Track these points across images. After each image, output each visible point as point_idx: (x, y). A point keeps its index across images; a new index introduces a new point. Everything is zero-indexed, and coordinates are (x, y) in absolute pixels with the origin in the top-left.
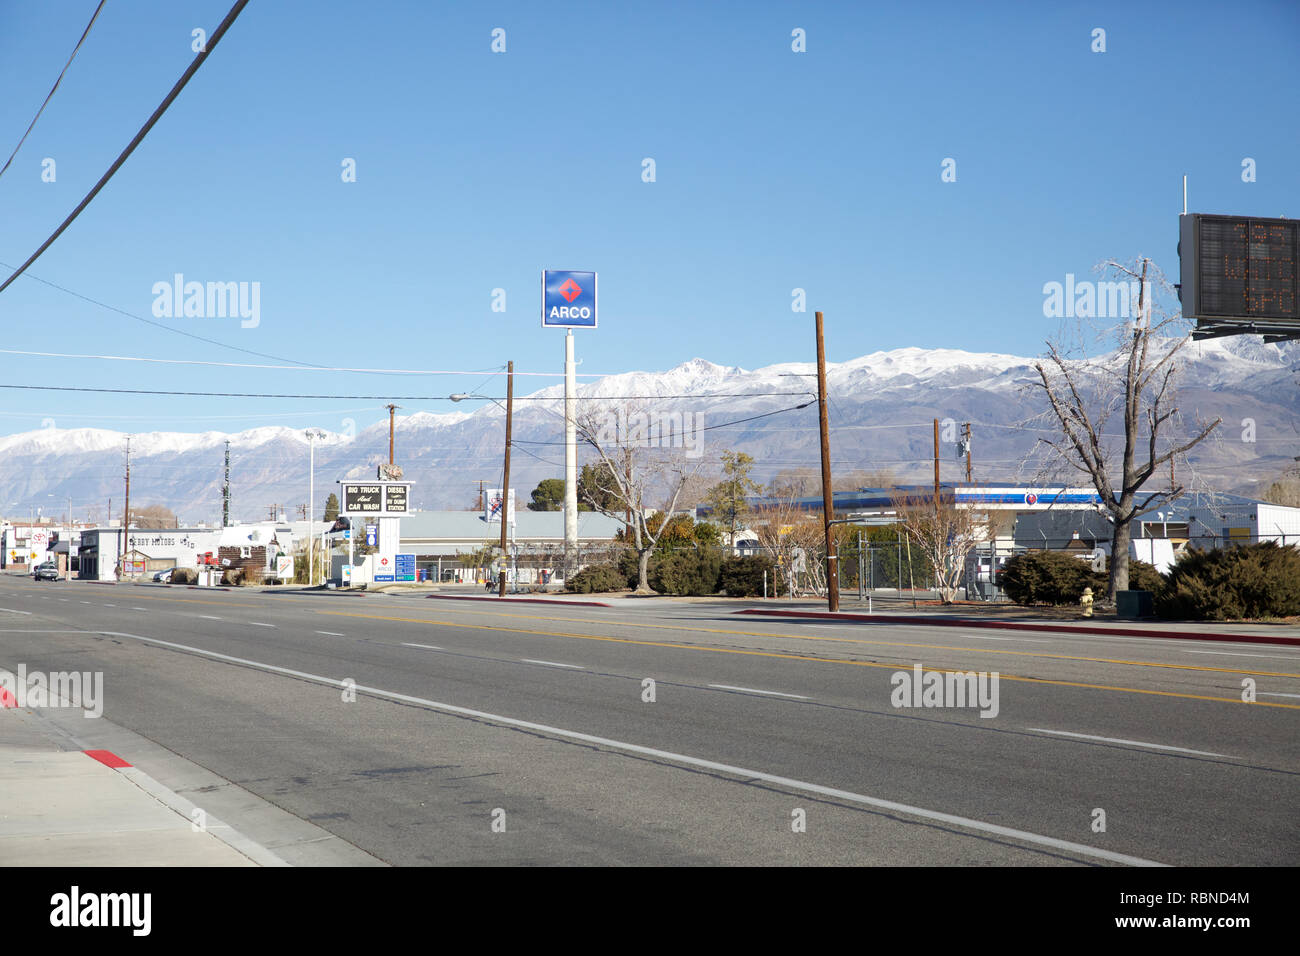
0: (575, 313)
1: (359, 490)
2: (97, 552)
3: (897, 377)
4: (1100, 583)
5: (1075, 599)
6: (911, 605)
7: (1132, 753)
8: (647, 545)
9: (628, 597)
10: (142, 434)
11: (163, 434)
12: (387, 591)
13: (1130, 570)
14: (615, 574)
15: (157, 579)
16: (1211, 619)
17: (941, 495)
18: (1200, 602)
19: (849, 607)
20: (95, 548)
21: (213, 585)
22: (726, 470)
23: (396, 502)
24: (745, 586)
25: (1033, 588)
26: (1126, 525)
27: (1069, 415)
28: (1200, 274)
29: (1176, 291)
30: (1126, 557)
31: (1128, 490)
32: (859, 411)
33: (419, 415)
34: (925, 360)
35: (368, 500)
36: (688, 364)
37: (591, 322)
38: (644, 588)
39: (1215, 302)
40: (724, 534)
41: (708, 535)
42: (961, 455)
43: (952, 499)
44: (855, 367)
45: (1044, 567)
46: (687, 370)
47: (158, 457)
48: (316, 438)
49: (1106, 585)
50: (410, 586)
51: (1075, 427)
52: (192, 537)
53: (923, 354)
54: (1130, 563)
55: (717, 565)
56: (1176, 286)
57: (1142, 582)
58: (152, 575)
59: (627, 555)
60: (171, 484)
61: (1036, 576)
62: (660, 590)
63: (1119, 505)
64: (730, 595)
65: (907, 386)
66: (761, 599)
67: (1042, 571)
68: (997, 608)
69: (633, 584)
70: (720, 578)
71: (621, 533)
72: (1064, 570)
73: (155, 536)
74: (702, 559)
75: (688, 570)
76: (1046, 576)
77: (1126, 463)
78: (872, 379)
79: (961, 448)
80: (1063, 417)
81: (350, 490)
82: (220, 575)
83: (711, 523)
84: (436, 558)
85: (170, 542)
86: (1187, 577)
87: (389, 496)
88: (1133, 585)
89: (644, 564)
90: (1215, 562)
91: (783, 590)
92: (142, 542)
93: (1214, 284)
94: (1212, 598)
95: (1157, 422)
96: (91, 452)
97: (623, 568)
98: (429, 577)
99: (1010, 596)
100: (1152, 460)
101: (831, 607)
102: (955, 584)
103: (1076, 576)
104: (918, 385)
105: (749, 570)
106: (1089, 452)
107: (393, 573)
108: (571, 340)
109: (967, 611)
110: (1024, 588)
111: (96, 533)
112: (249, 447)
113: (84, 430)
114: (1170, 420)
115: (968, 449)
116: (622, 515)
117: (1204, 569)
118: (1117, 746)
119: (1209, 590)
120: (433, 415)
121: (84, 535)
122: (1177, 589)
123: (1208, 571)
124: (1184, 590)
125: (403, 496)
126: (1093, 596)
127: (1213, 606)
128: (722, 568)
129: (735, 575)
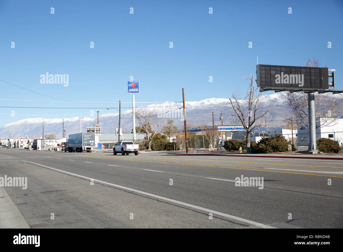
0: (134, 90)
1: (90, 129)
2: (37, 144)
3: (210, 104)
4: (244, 146)
5: (238, 149)
6: (204, 151)
7: (226, 183)
8: (150, 140)
9: (146, 151)
10: (50, 119)
11: (54, 119)
12: (96, 151)
13: (251, 143)
14: (144, 146)
15: (49, 150)
16: (266, 153)
17: (214, 128)
18: (264, 149)
19: (190, 152)
20: (36, 143)
21: (60, 151)
22: (168, 124)
23: (98, 132)
24: (171, 148)
25: (230, 147)
26: (249, 133)
27: (237, 109)
28: (261, 78)
29: (256, 81)
30: (249, 140)
31: (250, 126)
32: (202, 111)
33: (109, 114)
34: (216, 100)
35: (92, 131)
36: (166, 102)
37: (138, 92)
38: (150, 149)
39: (264, 84)
40: (168, 137)
41: (164, 138)
42: (220, 120)
43: (217, 129)
44: (202, 102)
45: (233, 143)
46: (166, 103)
47: (53, 124)
48: (82, 119)
49: (245, 146)
50: (101, 150)
51: (238, 112)
52: (57, 141)
53: (215, 99)
54: (250, 141)
55: (165, 144)
56: (256, 80)
57: (253, 145)
58: (48, 149)
59: (146, 142)
60: (56, 129)
61: (231, 145)
62: (153, 150)
63: (248, 129)
64: (168, 150)
65: (212, 106)
66: (174, 151)
67: (232, 144)
68: (223, 152)
69: (147, 148)
70: (165, 147)
71: (145, 137)
72: (237, 143)
73: (49, 140)
74: (161, 143)
75: (158, 145)
76: (233, 145)
77: (249, 120)
78: (205, 105)
79: (220, 118)
80: (235, 110)
81: (88, 129)
82: (62, 148)
83: (165, 135)
84: (109, 144)
85: (53, 142)
86: (261, 144)
87: (96, 130)
88: (251, 146)
89: (150, 144)
90: (267, 140)
91: (179, 149)
92: (46, 142)
93: (264, 80)
94: (266, 148)
95: (255, 111)
96: (39, 123)
97: (145, 145)
98: (107, 148)
99: (226, 149)
100: (254, 119)
101: (187, 152)
102: (214, 147)
103: (239, 144)
104: (215, 106)
105: (172, 145)
106: (241, 118)
107: (97, 147)
108: (134, 96)
109: (216, 153)
110: (228, 147)
111: (36, 140)
112: (73, 121)
113: (38, 118)
114: (258, 110)
115: (222, 118)
116: (145, 134)
117: (265, 142)
118: (224, 181)
119: (266, 146)
120: (112, 114)
121: (35, 140)
122: (259, 146)
123: (266, 143)
124: (260, 147)
125: (100, 131)
126: (242, 149)
127: (267, 150)
128: (166, 145)
129: (169, 146)
